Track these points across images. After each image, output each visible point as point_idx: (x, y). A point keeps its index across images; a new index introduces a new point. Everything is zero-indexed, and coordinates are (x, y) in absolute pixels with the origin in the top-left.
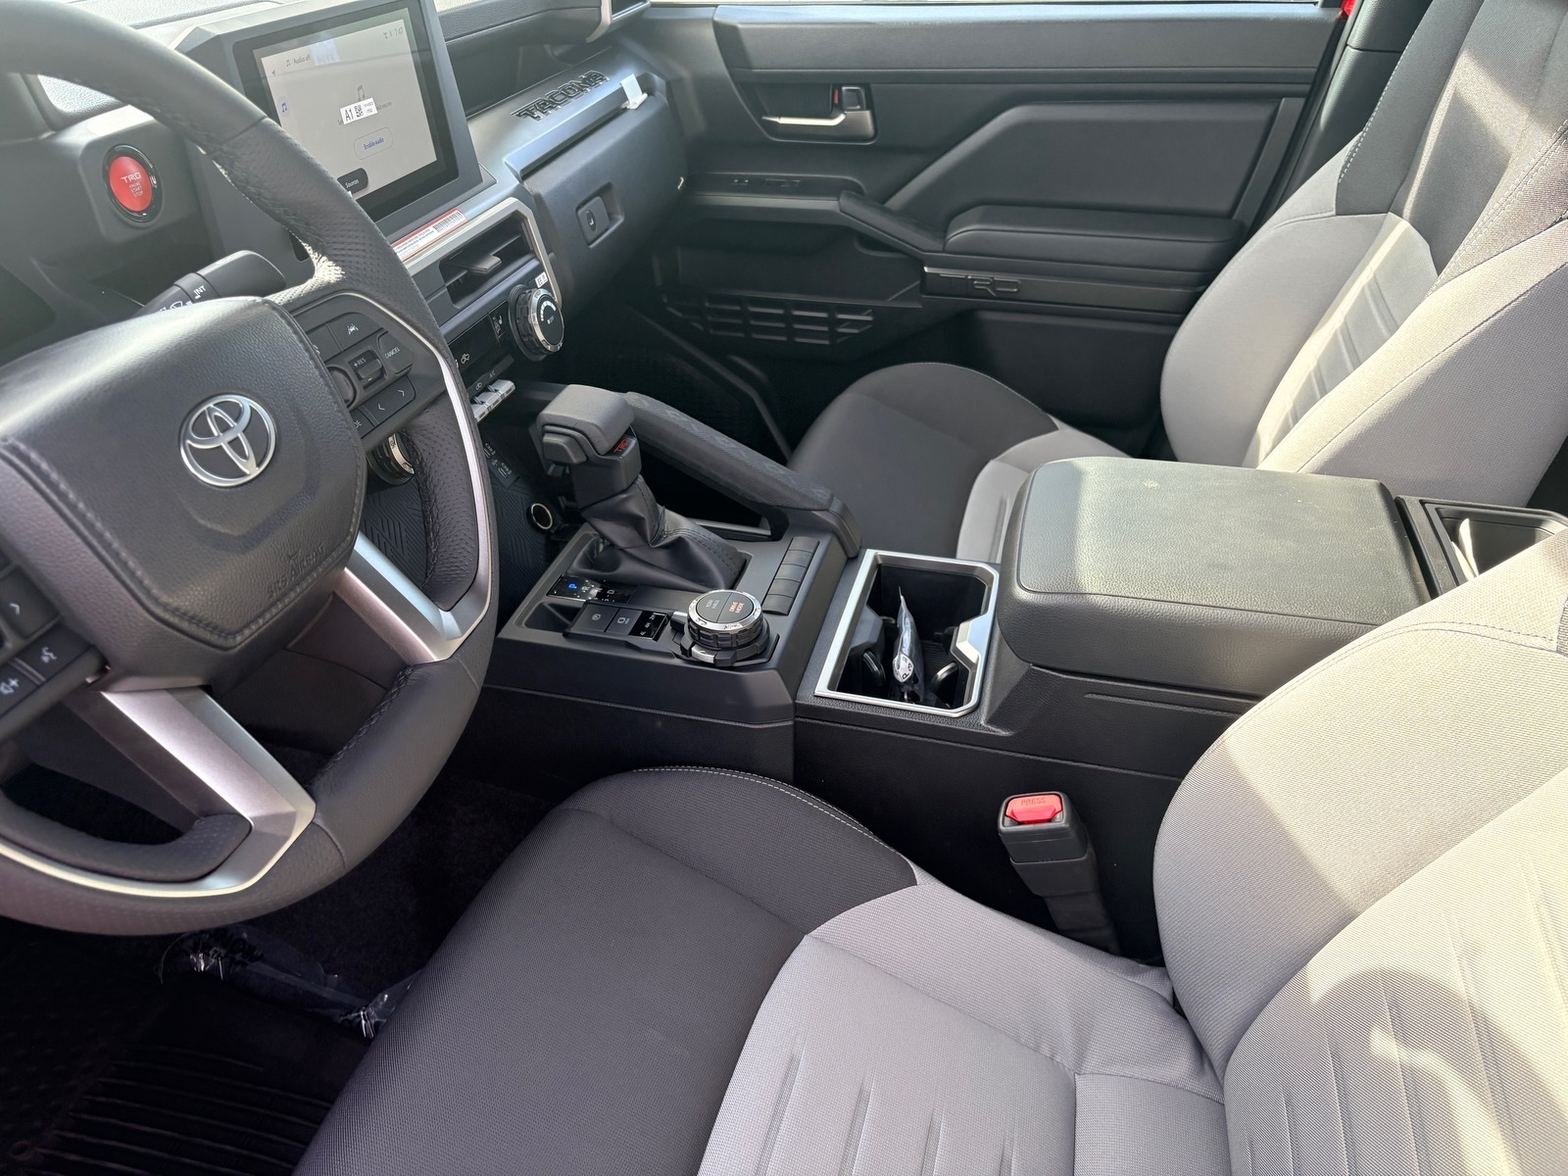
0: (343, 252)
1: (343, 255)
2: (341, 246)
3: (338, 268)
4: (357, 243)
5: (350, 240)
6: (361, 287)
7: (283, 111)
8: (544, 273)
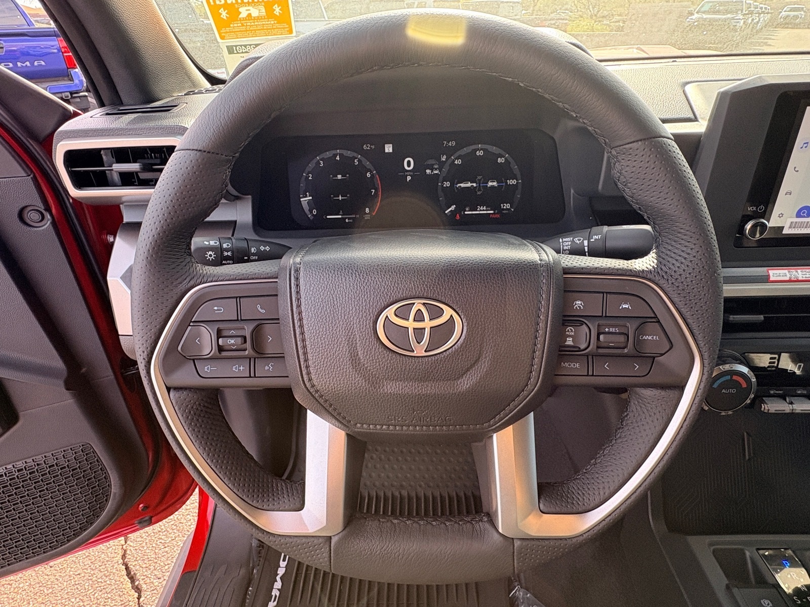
0: (668, 253)
1: (667, 255)
2: (670, 248)
3: (656, 261)
4: (683, 251)
5: (679, 246)
6: (662, 282)
7: (802, 148)
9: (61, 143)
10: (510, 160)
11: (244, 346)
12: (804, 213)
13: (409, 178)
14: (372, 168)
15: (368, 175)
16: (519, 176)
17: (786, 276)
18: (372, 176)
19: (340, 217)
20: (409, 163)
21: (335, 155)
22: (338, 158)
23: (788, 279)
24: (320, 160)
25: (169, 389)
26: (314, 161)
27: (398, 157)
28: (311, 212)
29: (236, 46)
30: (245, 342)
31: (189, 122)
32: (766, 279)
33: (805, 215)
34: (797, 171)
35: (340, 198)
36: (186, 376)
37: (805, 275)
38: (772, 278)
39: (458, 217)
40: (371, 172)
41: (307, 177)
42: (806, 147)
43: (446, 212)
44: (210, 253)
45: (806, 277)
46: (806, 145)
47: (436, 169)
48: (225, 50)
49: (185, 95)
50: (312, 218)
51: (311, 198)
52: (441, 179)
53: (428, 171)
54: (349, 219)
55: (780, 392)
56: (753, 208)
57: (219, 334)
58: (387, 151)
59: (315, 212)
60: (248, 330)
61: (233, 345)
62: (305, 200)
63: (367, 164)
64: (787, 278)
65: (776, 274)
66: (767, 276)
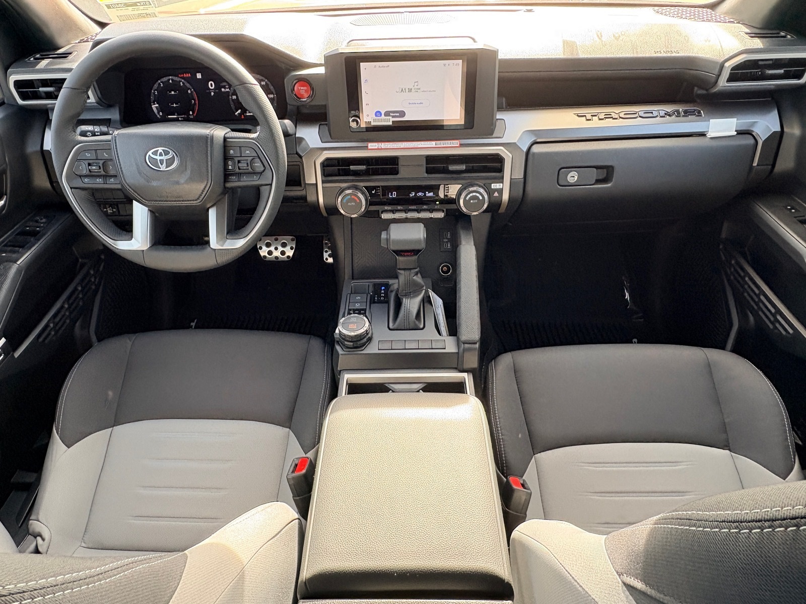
6: (259, 141)
7: (365, 82)
8: (502, 184)
9: (11, 77)
10: (268, 83)
11: (99, 171)
12: (378, 115)
13: (212, 94)
14: (191, 87)
15: (189, 91)
16: (274, 92)
17: (376, 146)
18: (192, 92)
19: (176, 116)
20: (212, 86)
21: (169, 80)
22: (171, 81)
24: (160, 83)
25: (71, 188)
26: (157, 83)
27: (205, 81)
28: (159, 113)
29: (111, 5)
30: (100, 168)
31: (74, 66)
34: (367, 93)
35: (175, 105)
36: (78, 183)
37: (385, 145)
38: (369, 148)
39: (243, 117)
40: (191, 90)
41: (154, 93)
43: (236, 114)
44: (89, 133)
45: (385, 147)
47: (227, 89)
48: (105, 8)
49: (79, 42)
50: (160, 117)
51: (158, 105)
52: (230, 94)
53: (223, 90)
54: (181, 118)
56: (353, 112)
57: (89, 165)
58: (198, 77)
59: (161, 114)
60: (101, 162)
61: (94, 169)
62: (155, 107)
63: (188, 85)
64: (376, 148)
65: (371, 145)
66: (367, 147)
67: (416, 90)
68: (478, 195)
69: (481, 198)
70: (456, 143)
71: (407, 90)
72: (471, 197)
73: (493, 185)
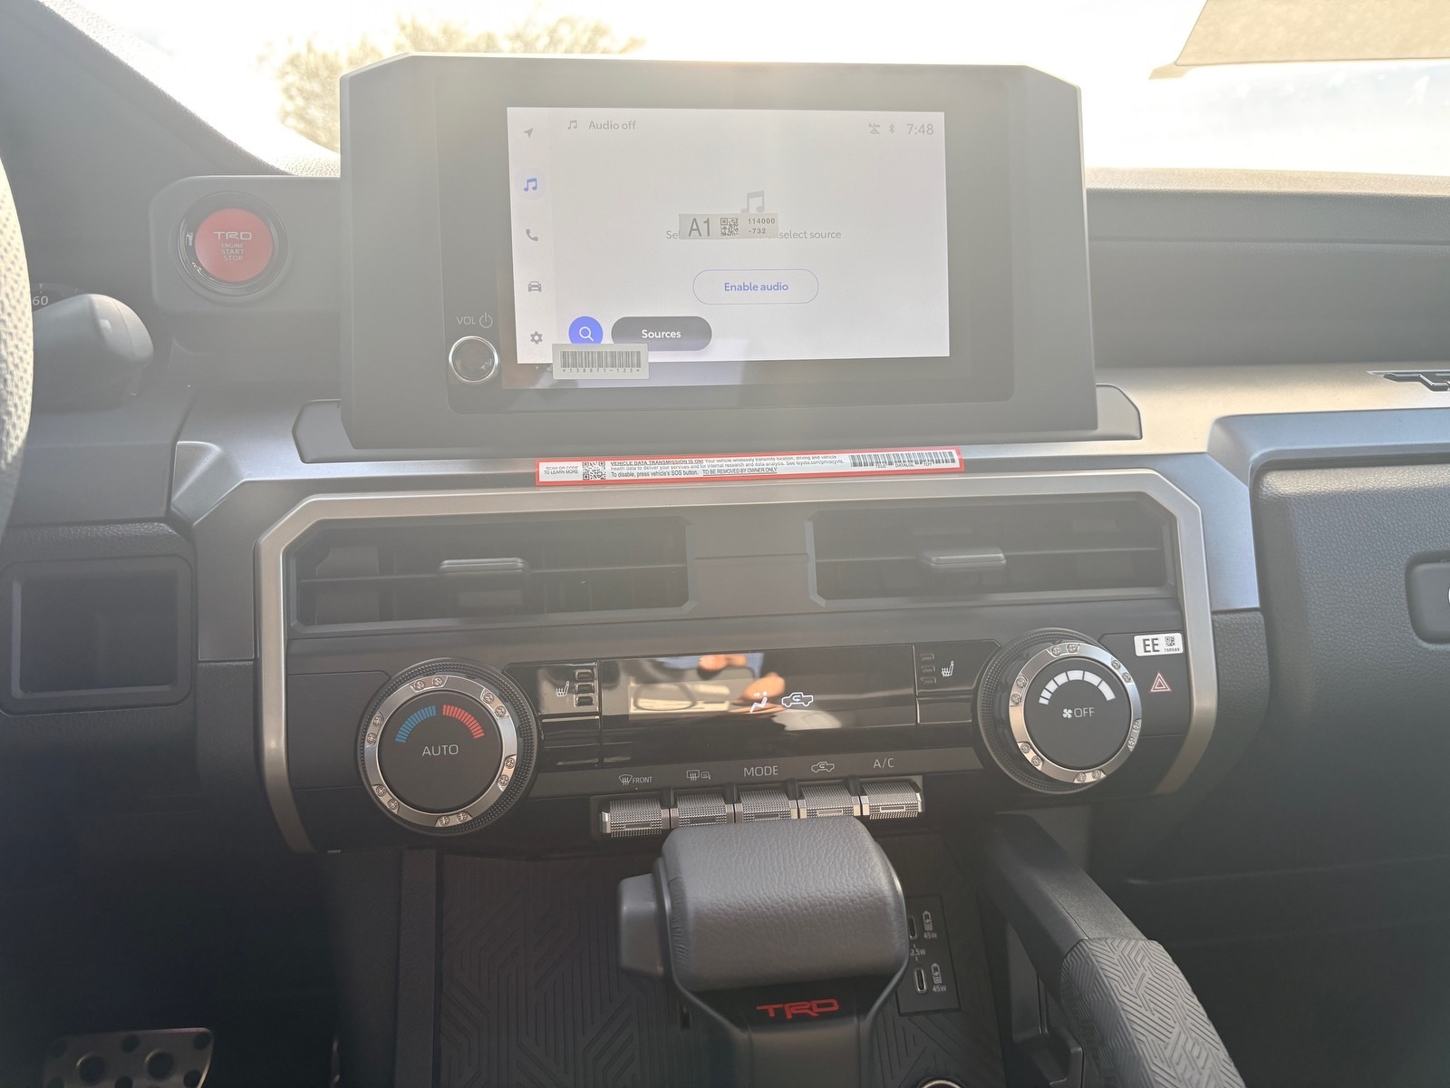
7: (526, 189)
8: (1178, 637)
12: (585, 333)
17: (576, 472)
23: (580, 478)
32: (531, 480)
33: (589, 336)
34: (536, 239)
37: (618, 469)
38: (545, 479)
42: (535, 188)
45: (620, 475)
46: (533, 184)
55: (646, 780)
56: (467, 320)
64: (577, 477)
65: (550, 470)
66: (535, 475)
67: (758, 226)
68: (1092, 678)
69: (1109, 694)
70: (949, 457)
71: (716, 227)
72: (1061, 688)
73: (1138, 640)
